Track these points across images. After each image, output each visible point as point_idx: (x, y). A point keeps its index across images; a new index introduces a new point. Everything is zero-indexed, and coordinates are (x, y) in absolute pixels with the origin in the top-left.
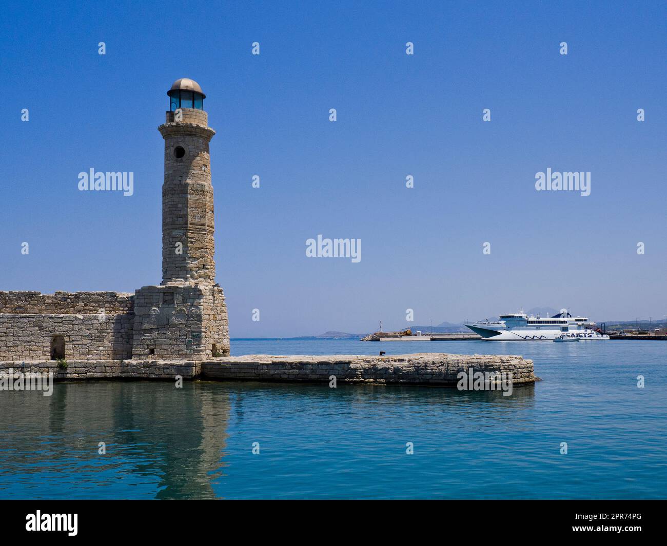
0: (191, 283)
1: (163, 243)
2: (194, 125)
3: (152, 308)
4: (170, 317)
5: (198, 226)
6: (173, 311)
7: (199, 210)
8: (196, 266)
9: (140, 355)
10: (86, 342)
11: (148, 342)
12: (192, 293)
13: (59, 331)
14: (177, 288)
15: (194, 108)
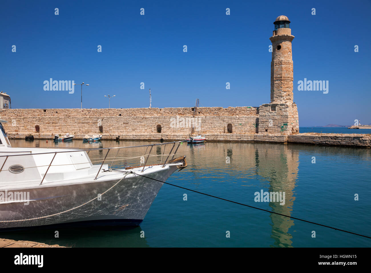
0: (283, 102)
1: (271, 86)
2: (286, 35)
3: (266, 113)
4: (274, 117)
5: (286, 78)
6: (275, 114)
7: (287, 71)
8: (285, 95)
9: (261, 132)
10: (240, 126)
11: (265, 127)
12: (284, 106)
13: (230, 122)
14: (277, 104)
15: (286, 28)
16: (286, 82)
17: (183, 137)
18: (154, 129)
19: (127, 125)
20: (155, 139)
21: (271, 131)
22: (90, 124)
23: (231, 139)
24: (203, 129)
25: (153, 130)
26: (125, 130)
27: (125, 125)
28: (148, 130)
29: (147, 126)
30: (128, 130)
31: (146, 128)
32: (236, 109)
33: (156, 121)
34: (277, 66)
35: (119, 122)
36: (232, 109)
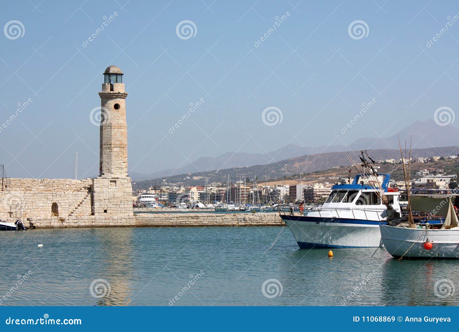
3: (104, 189)
4: (115, 193)
6: (116, 190)
8: (124, 167)
9: (98, 213)
11: (103, 207)
13: (55, 200)
14: (118, 178)
15: (122, 83)
21: (112, 211)
32: (54, 182)
34: (115, 130)
36: (49, 181)
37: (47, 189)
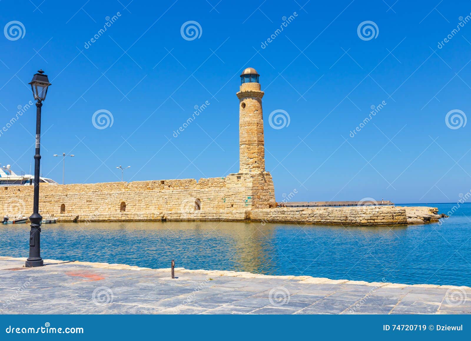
2: (249, 91)
5: (252, 142)
6: (240, 185)
7: (253, 133)
8: (251, 162)
9: (228, 208)
10: (209, 202)
11: (231, 201)
12: (248, 176)
13: (198, 196)
14: (242, 174)
15: (251, 82)
16: (252, 147)
17: (144, 216)
18: (118, 207)
19: (90, 203)
20: (115, 219)
21: (236, 206)
22: (52, 203)
23: (195, 218)
24: (170, 206)
25: (116, 209)
26: (87, 210)
27: (88, 203)
28: (112, 209)
29: (111, 204)
30: (91, 210)
31: (110, 206)
32: (208, 181)
33: (121, 198)
34: (242, 128)
35: (82, 200)
36: (204, 180)
37: (202, 187)
